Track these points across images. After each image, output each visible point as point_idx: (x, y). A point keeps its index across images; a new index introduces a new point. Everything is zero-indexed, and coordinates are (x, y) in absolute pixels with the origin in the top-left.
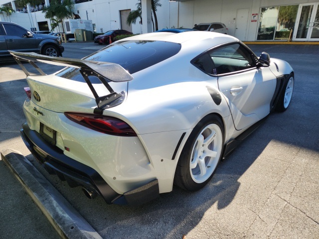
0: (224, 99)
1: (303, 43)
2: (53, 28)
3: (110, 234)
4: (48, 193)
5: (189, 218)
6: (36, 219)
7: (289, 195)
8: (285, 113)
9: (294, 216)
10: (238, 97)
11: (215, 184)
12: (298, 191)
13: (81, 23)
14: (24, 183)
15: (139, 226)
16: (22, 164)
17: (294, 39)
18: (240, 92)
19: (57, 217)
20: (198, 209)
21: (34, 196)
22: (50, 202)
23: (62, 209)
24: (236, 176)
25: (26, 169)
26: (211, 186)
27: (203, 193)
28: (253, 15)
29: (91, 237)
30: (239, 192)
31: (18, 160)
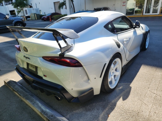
0: (122, 45)
1: (149, 16)
2: (18, 13)
3: (71, 118)
4: (35, 100)
5: (109, 106)
6: (30, 113)
7: (156, 91)
8: (146, 51)
9: (160, 101)
10: (127, 44)
11: (119, 89)
12: (160, 88)
13: (33, 10)
14: (20, 95)
15: (85, 113)
16: (17, 86)
17: (144, 14)
18: (128, 41)
19: (42, 111)
20: (113, 101)
21: (27, 102)
22: (37, 104)
23: (44, 107)
24: (129, 83)
25: (20, 88)
26: (117, 89)
27: (114, 94)
28: (123, 2)
29: (63, 120)
30: (132, 91)
31: (15, 84)
